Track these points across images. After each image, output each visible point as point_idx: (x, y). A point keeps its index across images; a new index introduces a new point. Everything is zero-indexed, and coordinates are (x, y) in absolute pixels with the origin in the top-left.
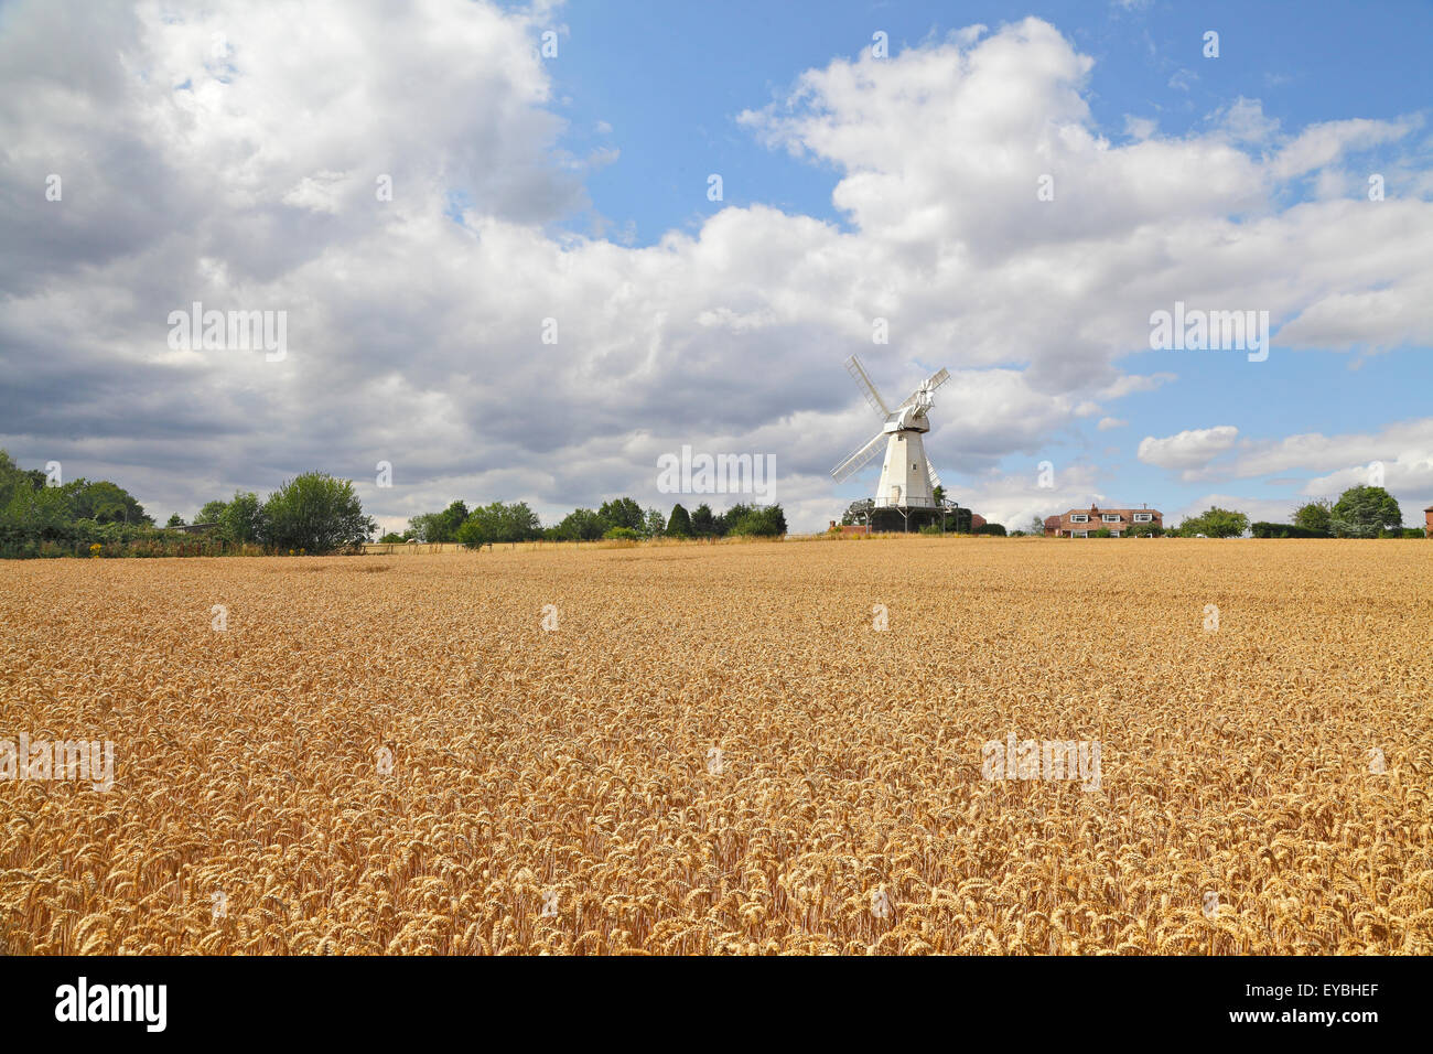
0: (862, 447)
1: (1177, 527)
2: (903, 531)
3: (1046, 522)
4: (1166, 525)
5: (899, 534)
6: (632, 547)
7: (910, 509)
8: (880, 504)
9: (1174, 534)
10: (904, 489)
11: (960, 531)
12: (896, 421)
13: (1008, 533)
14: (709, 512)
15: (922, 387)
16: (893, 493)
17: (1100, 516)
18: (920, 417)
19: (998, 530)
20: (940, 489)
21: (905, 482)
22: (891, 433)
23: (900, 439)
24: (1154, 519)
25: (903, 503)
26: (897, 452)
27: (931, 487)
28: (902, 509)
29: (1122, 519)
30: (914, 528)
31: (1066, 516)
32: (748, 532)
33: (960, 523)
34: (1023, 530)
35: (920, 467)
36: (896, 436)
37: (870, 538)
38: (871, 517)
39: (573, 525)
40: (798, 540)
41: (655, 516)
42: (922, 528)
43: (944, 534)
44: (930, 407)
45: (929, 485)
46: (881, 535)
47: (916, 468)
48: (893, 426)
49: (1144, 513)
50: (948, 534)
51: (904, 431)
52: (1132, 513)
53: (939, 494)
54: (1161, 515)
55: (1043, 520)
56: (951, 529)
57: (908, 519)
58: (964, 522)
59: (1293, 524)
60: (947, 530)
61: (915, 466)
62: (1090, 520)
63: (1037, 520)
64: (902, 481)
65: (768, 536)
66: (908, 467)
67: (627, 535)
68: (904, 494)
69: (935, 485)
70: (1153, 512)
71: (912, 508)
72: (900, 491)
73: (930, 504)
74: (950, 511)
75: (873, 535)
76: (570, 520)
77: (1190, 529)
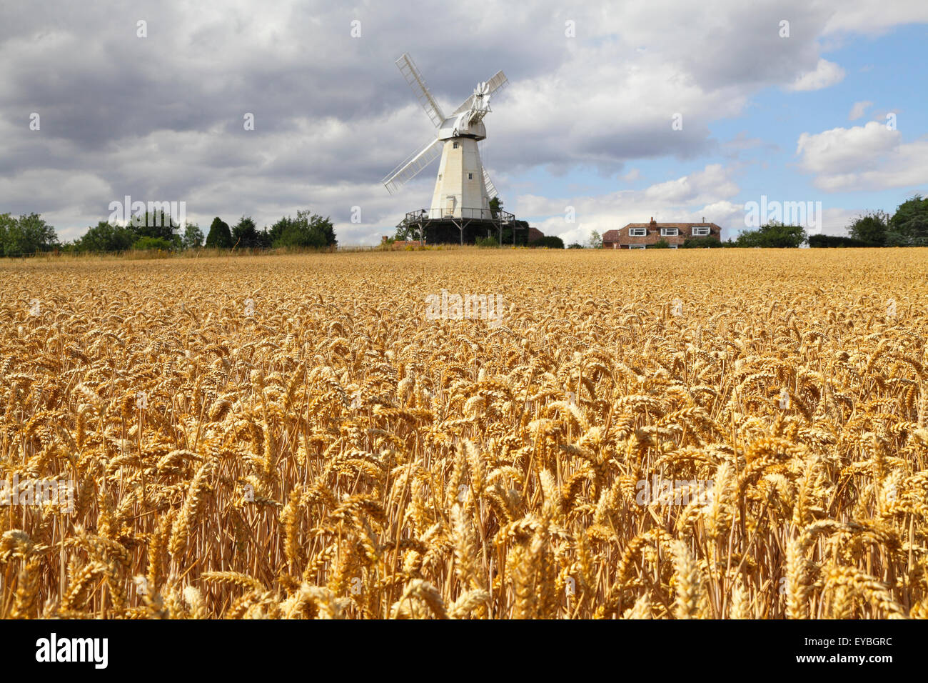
0: (415, 156)
1: (734, 240)
2: (459, 243)
3: (605, 236)
4: (723, 239)
5: (455, 246)
6: (164, 257)
7: (465, 220)
8: (434, 215)
9: (730, 245)
10: (459, 199)
11: (518, 244)
12: (452, 127)
13: (566, 247)
14: (253, 226)
15: (478, 91)
16: (447, 204)
17: (658, 229)
18: (476, 123)
19: (555, 243)
20: (496, 200)
21: (460, 192)
22: (446, 140)
23: (455, 146)
24: (712, 232)
25: (458, 214)
26: (452, 161)
27: (488, 198)
28: (458, 221)
29: (680, 233)
30: (470, 240)
31: (625, 230)
32: (294, 243)
33: (517, 236)
34: (580, 243)
35: (476, 177)
36: (450, 143)
37: (424, 250)
38: (425, 229)
39: (97, 239)
40: (348, 252)
41: (192, 230)
42: (478, 239)
43: (500, 246)
44: (486, 112)
45: (485, 195)
46: (435, 247)
47: (473, 177)
48: (448, 132)
49: (702, 226)
50: (505, 246)
51: (459, 138)
52: (690, 226)
53: (495, 205)
54: (720, 228)
55: (601, 234)
56: (508, 241)
57: (464, 230)
58: (521, 235)
59: (850, 237)
60: (504, 243)
61: (470, 175)
62: (648, 233)
63: (595, 235)
64: (457, 191)
65: (316, 247)
66: (463, 176)
67: (158, 245)
68: (459, 205)
69: (492, 196)
70: (711, 225)
71: (468, 219)
72: (455, 201)
73: (487, 216)
74: (507, 223)
75: (427, 246)
76: (93, 233)
77: (747, 241)
